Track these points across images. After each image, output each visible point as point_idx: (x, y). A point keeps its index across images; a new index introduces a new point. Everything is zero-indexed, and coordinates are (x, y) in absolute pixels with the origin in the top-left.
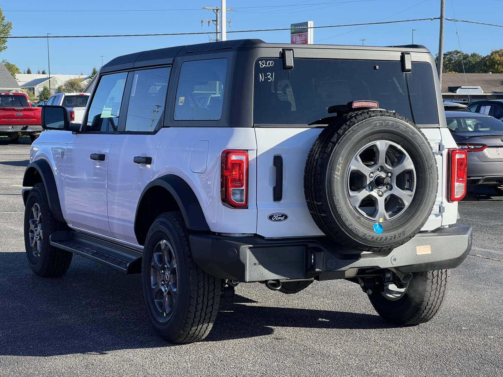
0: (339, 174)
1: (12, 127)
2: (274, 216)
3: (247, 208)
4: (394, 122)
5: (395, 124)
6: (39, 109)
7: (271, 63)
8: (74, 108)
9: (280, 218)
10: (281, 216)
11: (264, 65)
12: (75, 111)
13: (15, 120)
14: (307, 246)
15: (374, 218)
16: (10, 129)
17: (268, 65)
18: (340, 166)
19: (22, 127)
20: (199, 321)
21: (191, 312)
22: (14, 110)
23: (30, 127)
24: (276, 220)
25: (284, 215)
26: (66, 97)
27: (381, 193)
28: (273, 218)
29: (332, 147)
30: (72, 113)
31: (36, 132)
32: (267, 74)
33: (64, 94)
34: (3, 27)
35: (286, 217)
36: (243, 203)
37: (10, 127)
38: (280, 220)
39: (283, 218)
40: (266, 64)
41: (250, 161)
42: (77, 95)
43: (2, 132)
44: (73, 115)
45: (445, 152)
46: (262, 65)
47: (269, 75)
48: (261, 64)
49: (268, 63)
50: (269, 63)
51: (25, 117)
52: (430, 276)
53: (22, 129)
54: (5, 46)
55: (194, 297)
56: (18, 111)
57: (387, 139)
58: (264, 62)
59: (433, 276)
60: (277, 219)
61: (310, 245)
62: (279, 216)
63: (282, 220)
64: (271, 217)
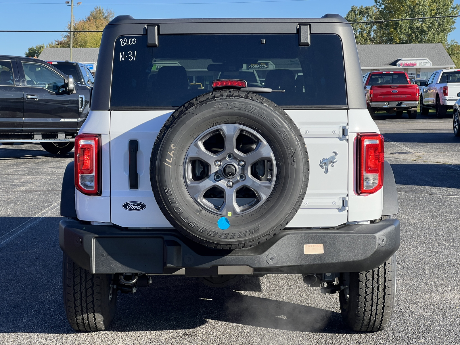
0: (171, 162)
1: (388, 103)
2: (129, 205)
3: (100, 195)
4: (243, 104)
5: (244, 104)
6: (414, 86)
7: (133, 41)
8: (448, 84)
9: (135, 207)
10: (137, 205)
11: (125, 43)
12: (448, 87)
13: (391, 96)
14: (163, 238)
15: (220, 212)
16: (385, 105)
17: (129, 43)
18: (172, 152)
19: (397, 103)
20: (82, 311)
21: (70, 300)
22: (390, 87)
23: (404, 102)
24: (131, 209)
25: (140, 204)
26: (444, 73)
27: (231, 184)
28: (128, 207)
29: (164, 132)
30: (446, 89)
31: (410, 107)
32: (129, 53)
33: (443, 71)
34: (453, 9)
35: (143, 206)
36: (93, 190)
37: (386, 103)
38: (136, 209)
39: (139, 207)
40: (128, 42)
41: (103, 146)
42: (455, 71)
43: (378, 108)
44: (446, 91)
45: (352, 138)
46: (124, 43)
47: (130, 53)
48: (122, 42)
49: (129, 41)
50: (131, 41)
51: (399, 93)
52: (363, 278)
53: (397, 105)
54: (454, 26)
55: (70, 286)
56: (394, 88)
57: (235, 123)
58: (125, 40)
59: (366, 279)
60: (133, 207)
61: (166, 238)
62: (134, 205)
63: (138, 209)
64: (125, 206)
